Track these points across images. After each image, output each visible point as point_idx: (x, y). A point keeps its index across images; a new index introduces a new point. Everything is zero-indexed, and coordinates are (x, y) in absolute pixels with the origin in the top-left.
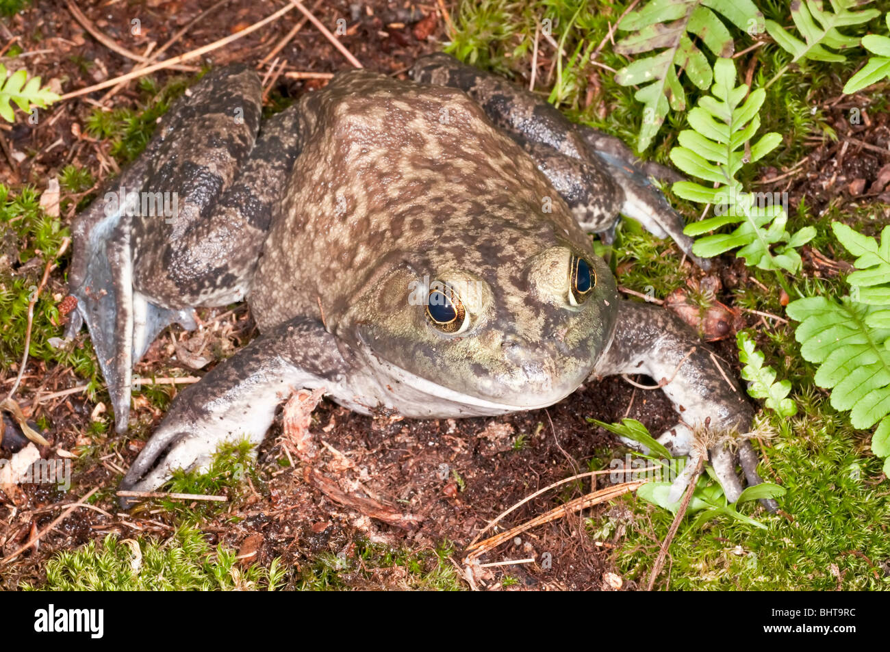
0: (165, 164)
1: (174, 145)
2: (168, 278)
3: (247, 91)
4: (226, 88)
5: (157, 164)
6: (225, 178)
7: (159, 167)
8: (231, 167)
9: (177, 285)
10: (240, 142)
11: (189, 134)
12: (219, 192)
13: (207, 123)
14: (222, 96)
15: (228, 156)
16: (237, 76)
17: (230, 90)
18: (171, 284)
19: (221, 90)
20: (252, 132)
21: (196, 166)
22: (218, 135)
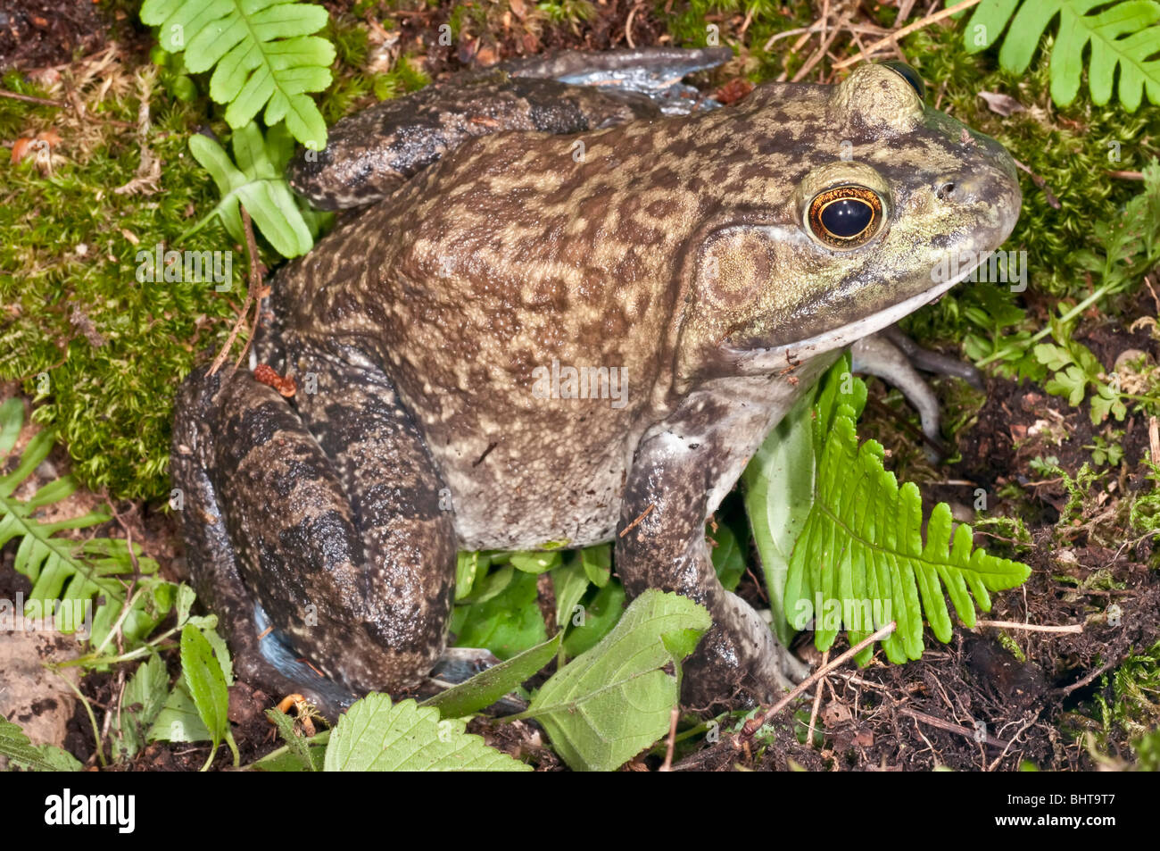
0: (260, 558)
1: (245, 527)
2: (398, 653)
3: (248, 397)
4: (224, 415)
5: (251, 564)
6: (334, 506)
7: (257, 565)
8: (327, 489)
9: (414, 651)
10: (304, 457)
11: (247, 502)
12: (346, 526)
13: (252, 474)
14: (231, 428)
15: (312, 483)
16: (220, 392)
17: (231, 415)
18: (406, 657)
19: (222, 423)
20: (301, 432)
21: (297, 528)
22: (277, 475)
